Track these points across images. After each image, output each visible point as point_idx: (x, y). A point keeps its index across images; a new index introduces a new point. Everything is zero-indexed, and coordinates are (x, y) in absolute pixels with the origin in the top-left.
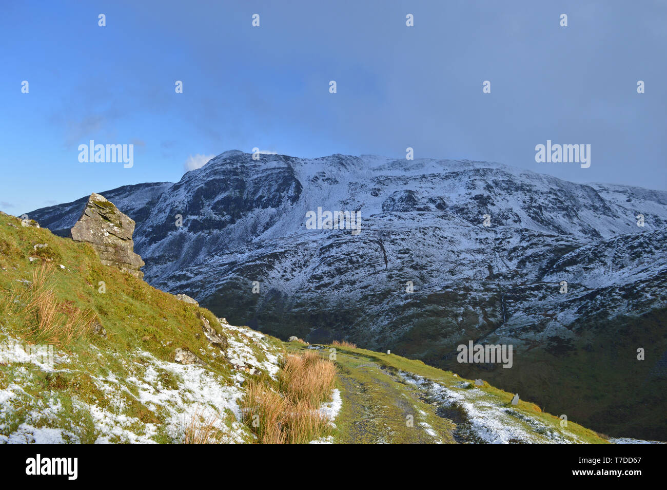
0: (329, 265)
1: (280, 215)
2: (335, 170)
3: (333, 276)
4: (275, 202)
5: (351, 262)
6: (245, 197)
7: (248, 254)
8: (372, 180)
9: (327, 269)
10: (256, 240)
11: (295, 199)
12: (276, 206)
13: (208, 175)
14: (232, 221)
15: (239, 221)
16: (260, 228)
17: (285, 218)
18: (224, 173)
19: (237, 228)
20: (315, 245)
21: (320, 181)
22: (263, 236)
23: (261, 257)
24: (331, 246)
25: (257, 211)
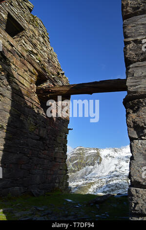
0: (109, 188)
1: (94, 169)
2: (113, 153)
3: (110, 192)
4: (93, 164)
5: (117, 187)
6: (83, 162)
7: (83, 182)
8: (126, 157)
9: (108, 189)
10: (86, 177)
11: (99, 163)
12: (93, 165)
13: (72, 155)
14: (78, 170)
15: (81, 170)
16: (87, 173)
17: (96, 170)
18: (77, 154)
19: (80, 173)
20: (105, 180)
21: (108, 157)
22: (88, 176)
23: (86, 183)
24: (110, 181)
25: (87, 167)
